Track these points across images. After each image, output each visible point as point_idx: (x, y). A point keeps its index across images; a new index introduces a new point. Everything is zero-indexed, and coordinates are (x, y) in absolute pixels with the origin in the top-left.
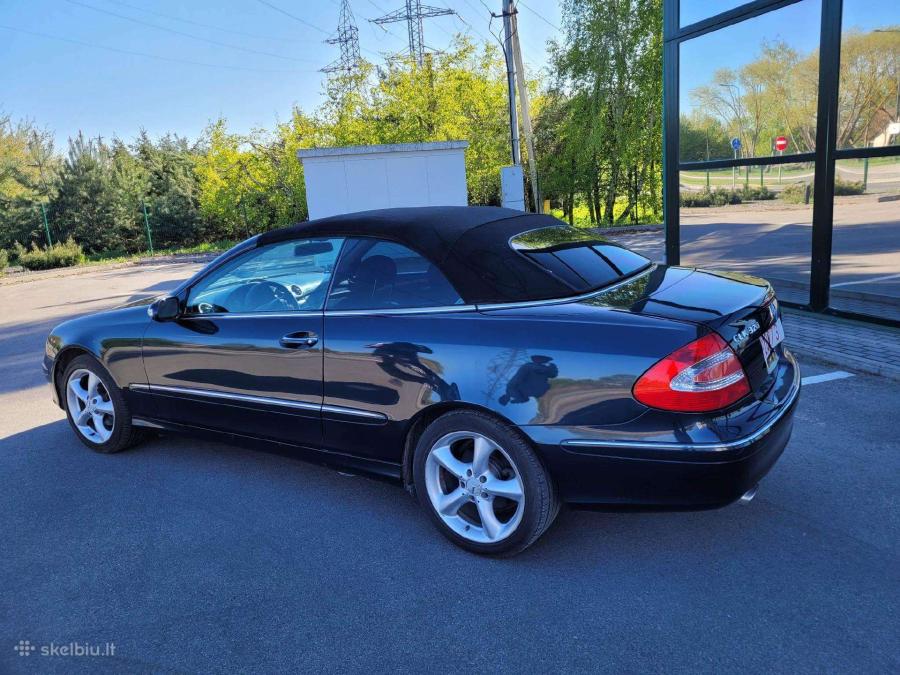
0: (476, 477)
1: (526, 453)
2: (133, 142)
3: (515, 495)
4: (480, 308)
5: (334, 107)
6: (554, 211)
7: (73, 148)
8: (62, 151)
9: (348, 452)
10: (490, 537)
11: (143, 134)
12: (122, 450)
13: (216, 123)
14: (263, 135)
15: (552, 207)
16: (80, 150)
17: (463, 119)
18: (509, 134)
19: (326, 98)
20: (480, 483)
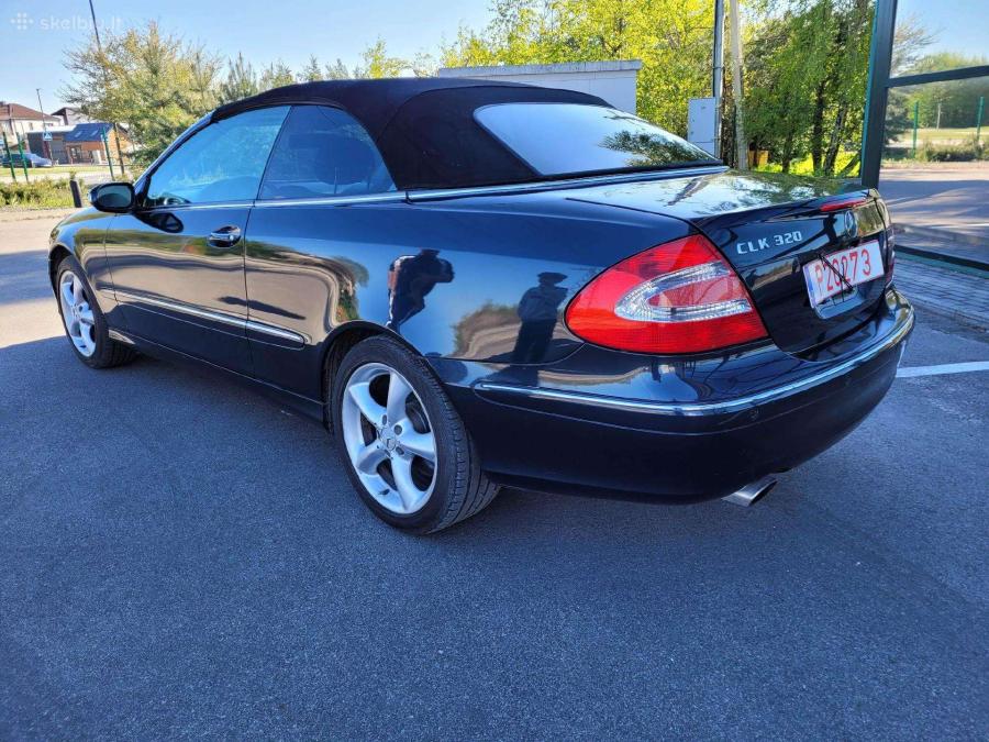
0: (390, 426)
1: (441, 398)
2: (301, 71)
3: (427, 454)
4: (413, 196)
5: (503, 26)
6: (772, 165)
7: (233, 71)
8: (221, 77)
9: (277, 384)
10: (405, 507)
11: (314, 61)
12: (99, 367)
13: (375, 47)
14: (427, 62)
15: (770, 160)
16: (239, 74)
17: (654, 41)
18: (711, 61)
19: (496, 15)
20: (394, 435)
